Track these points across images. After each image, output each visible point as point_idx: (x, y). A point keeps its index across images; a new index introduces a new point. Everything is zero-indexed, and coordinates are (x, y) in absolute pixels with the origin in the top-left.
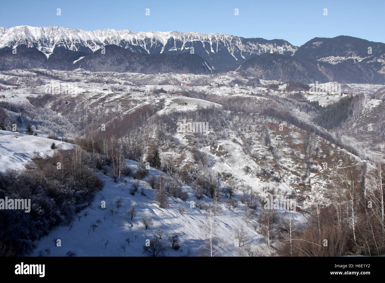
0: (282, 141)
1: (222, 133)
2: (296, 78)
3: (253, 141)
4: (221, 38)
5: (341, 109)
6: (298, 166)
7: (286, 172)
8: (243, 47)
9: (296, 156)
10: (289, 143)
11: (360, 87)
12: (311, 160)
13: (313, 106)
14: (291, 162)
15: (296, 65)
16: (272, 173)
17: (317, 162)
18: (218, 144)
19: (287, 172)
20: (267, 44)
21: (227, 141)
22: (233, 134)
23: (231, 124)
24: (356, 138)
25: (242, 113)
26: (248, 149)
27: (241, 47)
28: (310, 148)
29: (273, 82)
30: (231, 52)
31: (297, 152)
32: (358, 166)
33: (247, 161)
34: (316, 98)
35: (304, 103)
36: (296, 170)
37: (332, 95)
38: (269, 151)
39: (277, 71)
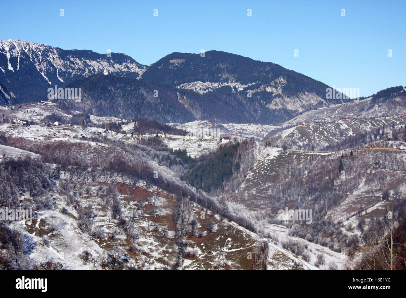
0: (140, 212)
1: (43, 199)
2: (145, 113)
3: (94, 211)
4: (25, 48)
5: (222, 161)
6: (165, 249)
7: (146, 259)
8: (60, 64)
9: (161, 234)
10: (150, 213)
11: (241, 129)
12: (184, 240)
13: (178, 157)
14: (154, 243)
15: (145, 94)
16: (126, 261)
17: (193, 242)
18: (39, 216)
19: (148, 260)
20: (98, 60)
21: (52, 212)
22: (61, 200)
23: (57, 185)
24: (245, 206)
25: (75, 167)
26: (86, 225)
27: (58, 63)
28: (183, 221)
29: (111, 120)
30: (41, 71)
31: (163, 227)
32: (255, 247)
33: (85, 244)
34: (181, 145)
35: (165, 153)
36: (163, 256)
37: (206, 140)
38: (119, 227)
39: (115, 102)
